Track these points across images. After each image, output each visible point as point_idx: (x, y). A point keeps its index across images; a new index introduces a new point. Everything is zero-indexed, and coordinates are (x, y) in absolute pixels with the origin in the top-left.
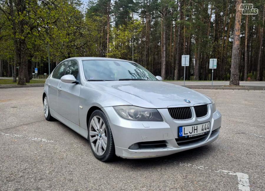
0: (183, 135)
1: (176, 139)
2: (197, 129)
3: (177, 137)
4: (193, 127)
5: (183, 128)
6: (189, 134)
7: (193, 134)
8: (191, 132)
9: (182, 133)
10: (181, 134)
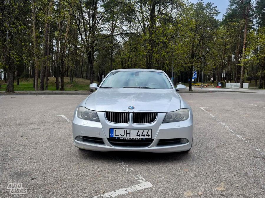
0: (114, 136)
1: (108, 139)
2: (130, 134)
3: (109, 137)
4: (124, 131)
5: (114, 130)
6: (120, 136)
7: (125, 137)
8: (123, 135)
9: (113, 135)
10: (111, 134)
